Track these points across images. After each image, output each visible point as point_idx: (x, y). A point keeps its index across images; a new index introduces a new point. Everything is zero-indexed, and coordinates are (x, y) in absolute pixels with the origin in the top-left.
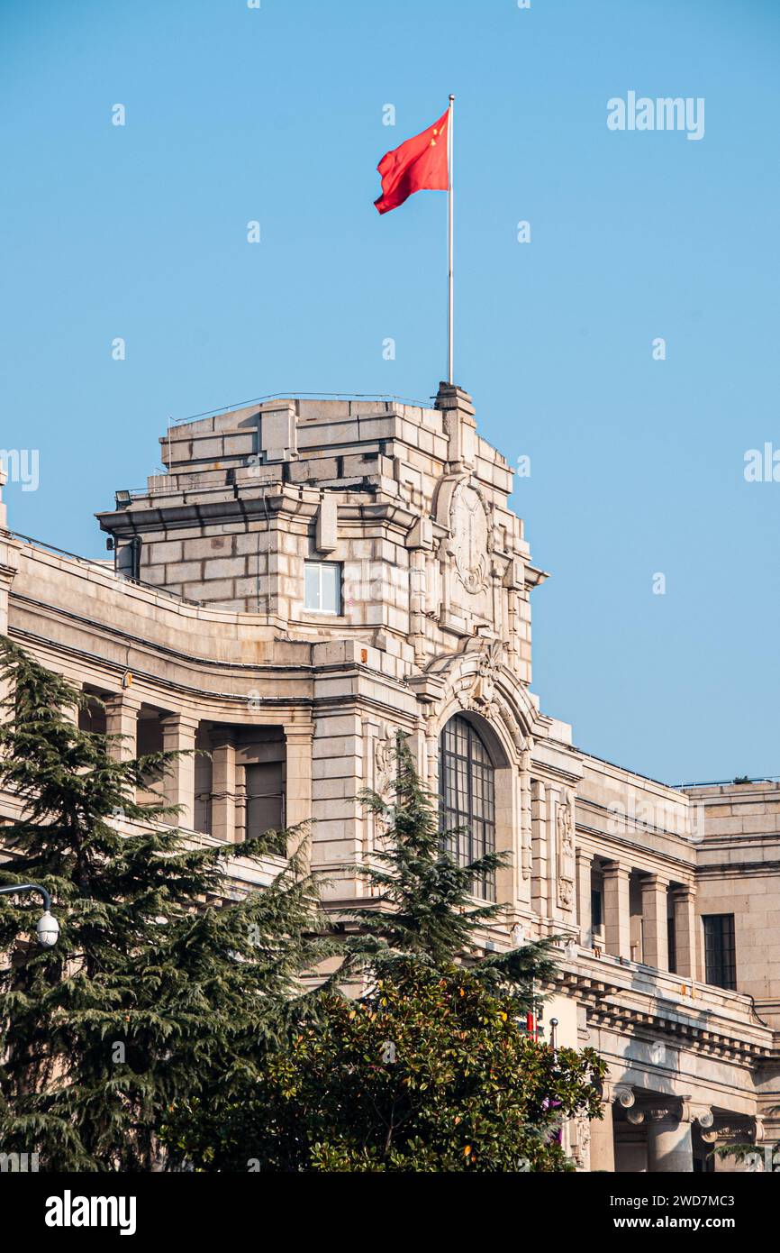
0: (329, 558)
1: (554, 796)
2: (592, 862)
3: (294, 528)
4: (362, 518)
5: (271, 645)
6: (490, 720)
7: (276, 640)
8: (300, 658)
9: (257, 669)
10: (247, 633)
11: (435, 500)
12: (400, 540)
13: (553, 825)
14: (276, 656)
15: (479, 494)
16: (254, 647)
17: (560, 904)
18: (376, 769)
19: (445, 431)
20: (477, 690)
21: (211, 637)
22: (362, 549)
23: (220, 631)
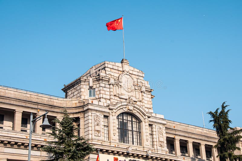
0: (93, 88)
1: (157, 127)
2: (179, 140)
3: (85, 84)
4: (97, 80)
5: (77, 103)
6: (135, 114)
7: (79, 102)
8: (82, 104)
9: (75, 107)
10: (74, 102)
11: (118, 77)
12: (107, 83)
13: (157, 132)
14: (78, 105)
15: (130, 76)
16: (75, 104)
17: (160, 146)
18: (95, 121)
19: (122, 66)
20: (128, 108)
21: (66, 103)
22: (98, 86)
23: (68, 102)
